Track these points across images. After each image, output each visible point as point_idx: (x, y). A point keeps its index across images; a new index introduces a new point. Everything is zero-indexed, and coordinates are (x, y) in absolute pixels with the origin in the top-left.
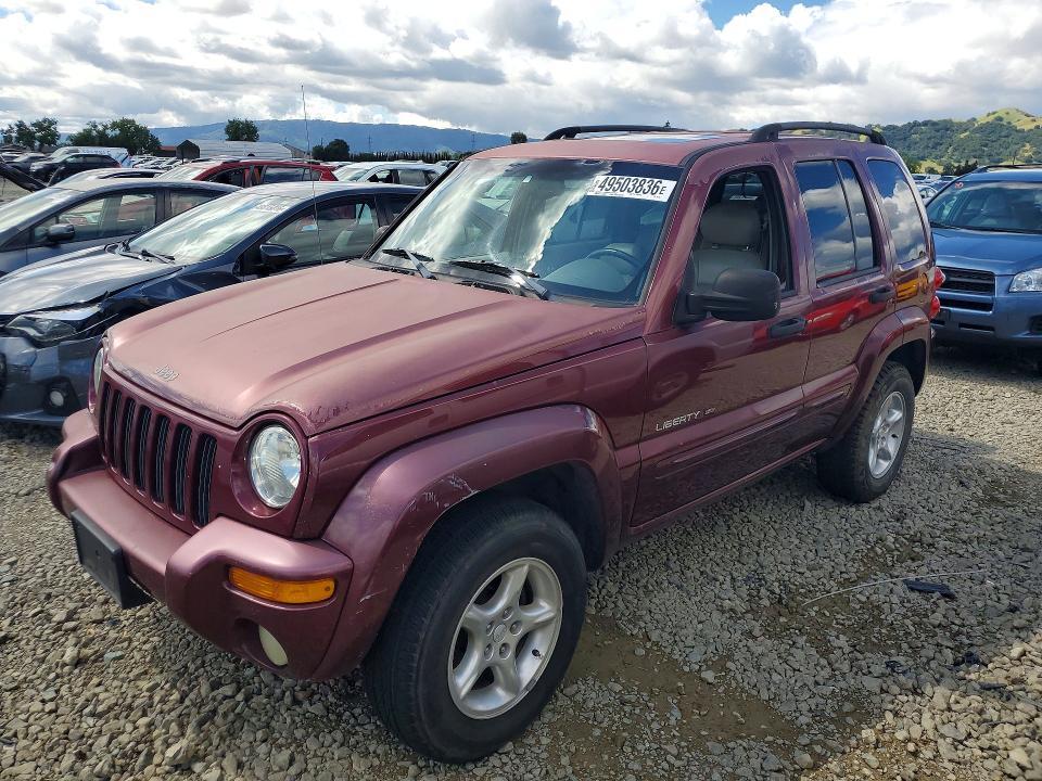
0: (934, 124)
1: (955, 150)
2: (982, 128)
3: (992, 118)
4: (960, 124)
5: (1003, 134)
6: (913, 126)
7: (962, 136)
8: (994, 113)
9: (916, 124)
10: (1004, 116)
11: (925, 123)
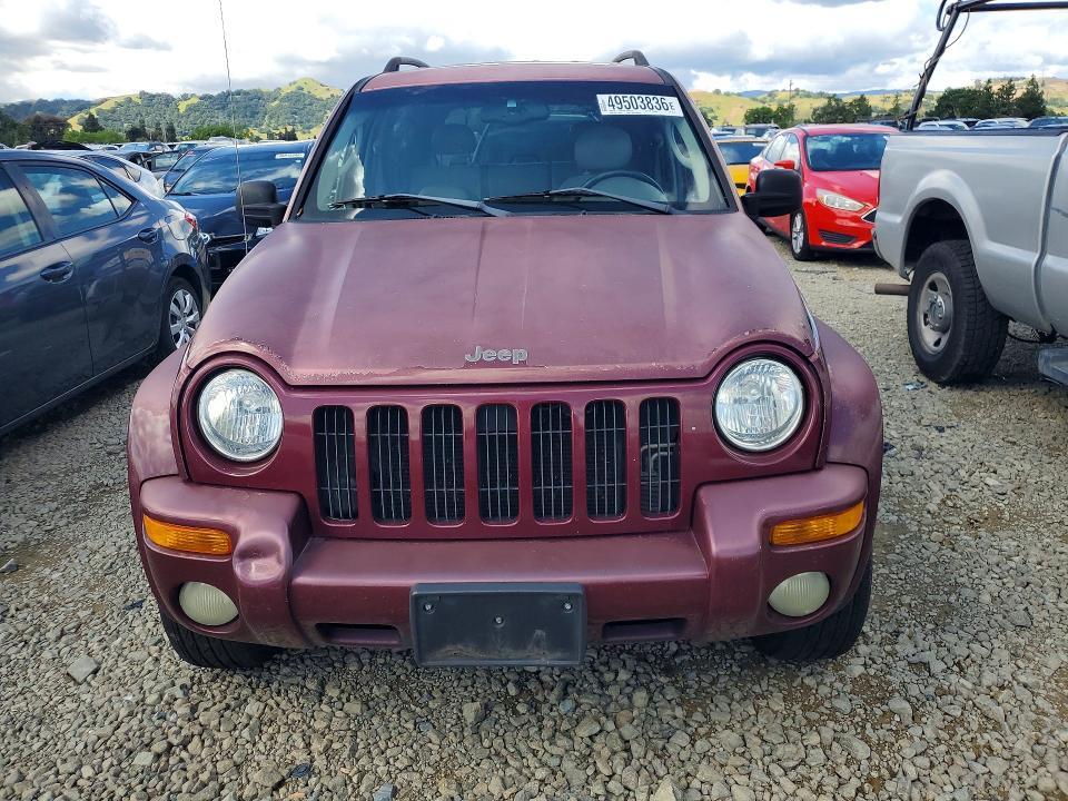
0: (246, 93)
1: (271, 118)
2: (288, 98)
3: (293, 88)
4: (270, 94)
5: (307, 102)
6: (227, 95)
7: (273, 104)
8: (295, 83)
9: (229, 93)
10: (303, 86)
11: (238, 93)
